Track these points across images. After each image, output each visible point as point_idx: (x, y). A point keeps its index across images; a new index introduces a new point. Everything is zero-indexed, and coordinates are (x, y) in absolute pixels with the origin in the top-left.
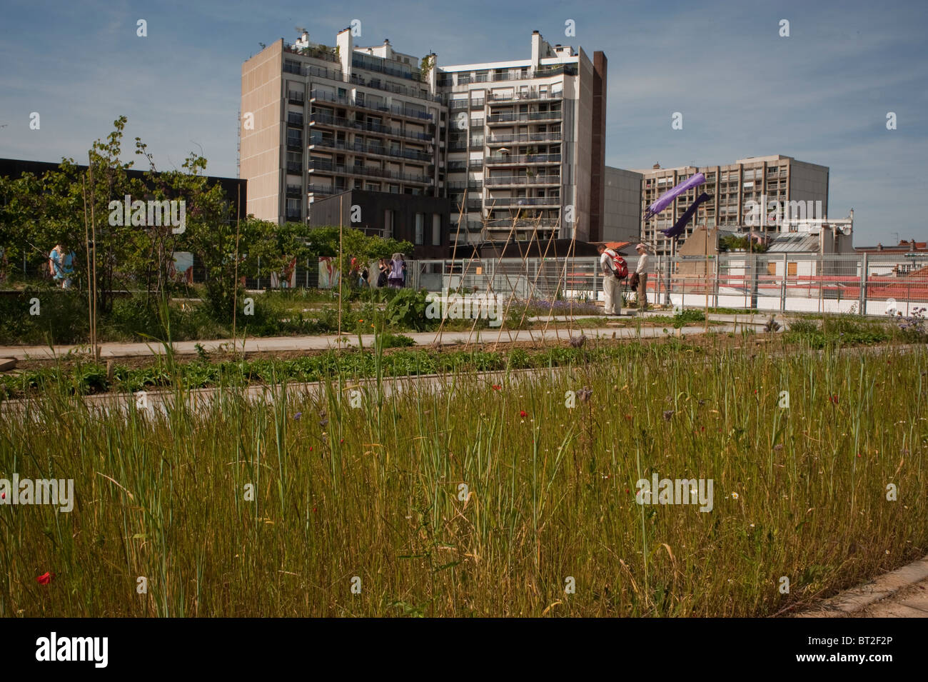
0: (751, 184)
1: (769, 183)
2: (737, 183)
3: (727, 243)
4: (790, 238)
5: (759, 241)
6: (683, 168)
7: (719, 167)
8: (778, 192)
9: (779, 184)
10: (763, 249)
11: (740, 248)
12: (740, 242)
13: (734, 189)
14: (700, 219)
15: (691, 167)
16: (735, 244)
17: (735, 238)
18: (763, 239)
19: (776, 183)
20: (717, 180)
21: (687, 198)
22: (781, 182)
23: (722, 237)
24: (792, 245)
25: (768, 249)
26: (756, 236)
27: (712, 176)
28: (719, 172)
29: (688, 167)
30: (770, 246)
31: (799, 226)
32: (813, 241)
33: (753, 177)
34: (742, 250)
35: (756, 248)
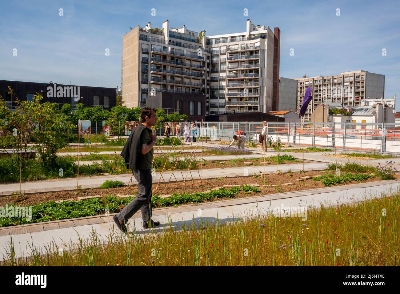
0: (348, 84)
1: (356, 83)
2: (341, 83)
3: (333, 112)
4: (363, 109)
5: (348, 110)
6: (317, 77)
7: (333, 76)
8: (361, 87)
10: (350, 114)
11: (339, 113)
12: (339, 111)
14: (324, 99)
15: (320, 77)
16: (337, 112)
17: (337, 109)
18: (350, 109)
19: (360, 83)
20: (332, 82)
21: (318, 90)
22: (362, 82)
23: (331, 109)
24: (364, 112)
25: (352, 114)
26: (346, 108)
27: (330, 80)
28: (333, 79)
29: (319, 77)
30: (353, 113)
31: (370, 102)
32: (374, 110)
33: (349, 81)
34: (340, 114)
35: (346, 113)
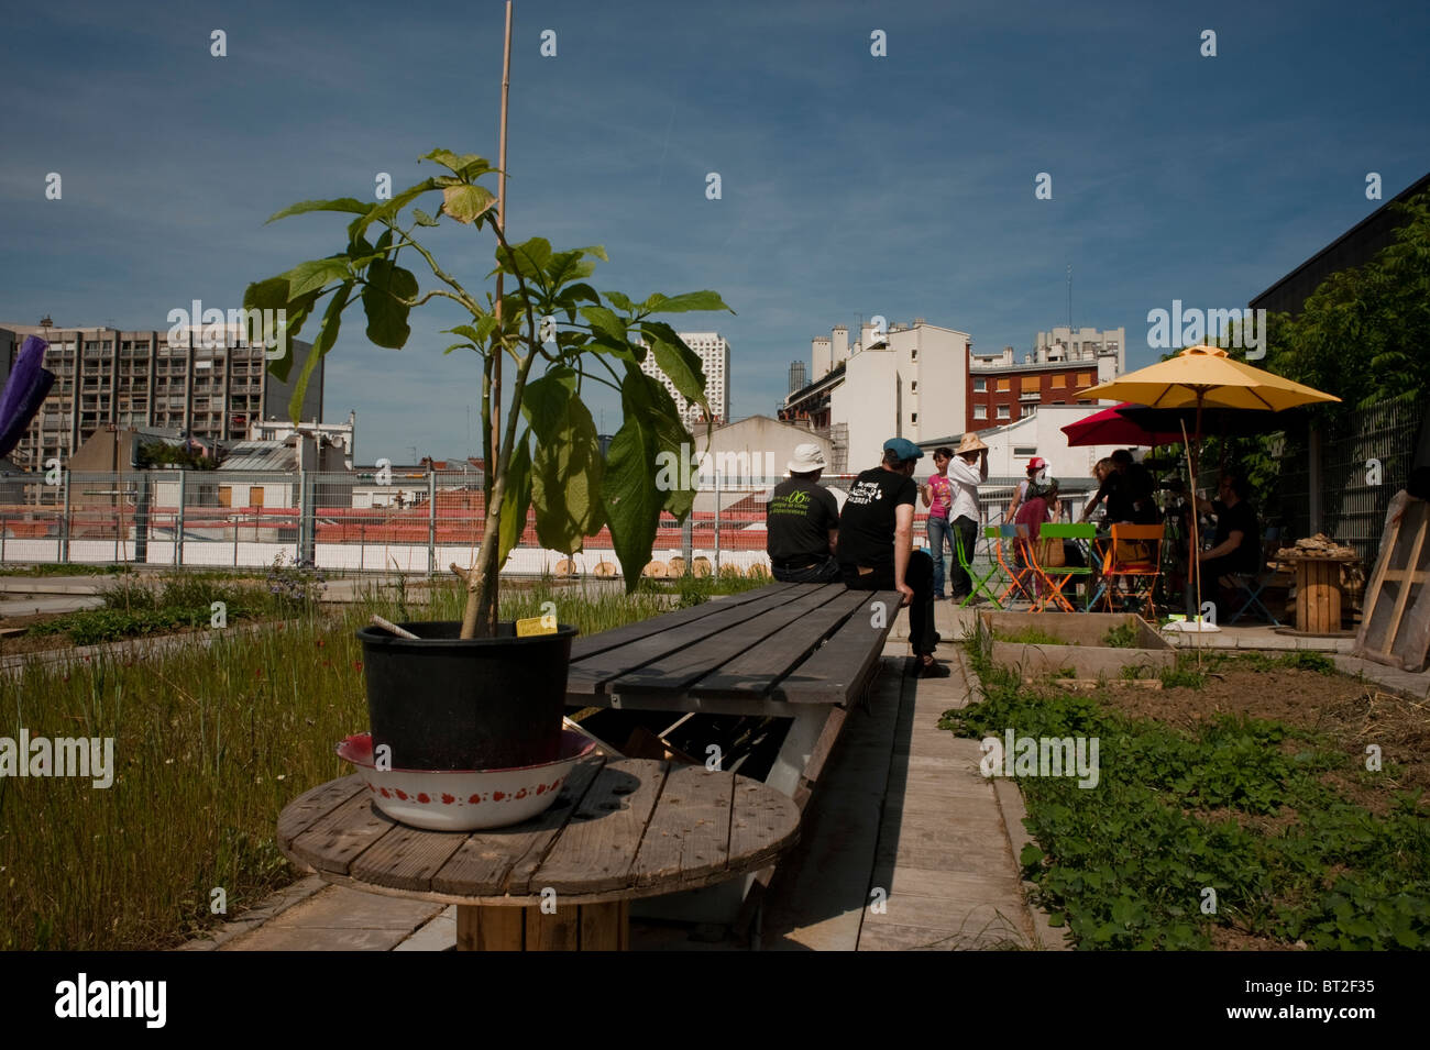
0: (207, 365)
1: (236, 365)
2: (184, 361)
3: (152, 455)
4: (254, 450)
5: (205, 452)
6: (94, 330)
7: (155, 334)
8: (249, 380)
9: (250, 367)
10: (213, 465)
11: (173, 463)
12: (174, 454)
13: (179, 370)
14: (122, 414)
15: (108, 330)
16: (164, 457)
17: (165, 447)
18: (210, 449)
19: (246, 365)
20: (151, 354)
21: (100, 380)
22: (254, 365)
23: (143, 445)
24: (257, 460)
25: (218, 465)
26: (199, 445)
27: (144, 346)
28: (155, 341)
29: (103, 329)
30: (223, 461)
31: (277, 431)
32: (289, 455)
33: (210, 354)
34: (176, 466)
35: (199, 463)
